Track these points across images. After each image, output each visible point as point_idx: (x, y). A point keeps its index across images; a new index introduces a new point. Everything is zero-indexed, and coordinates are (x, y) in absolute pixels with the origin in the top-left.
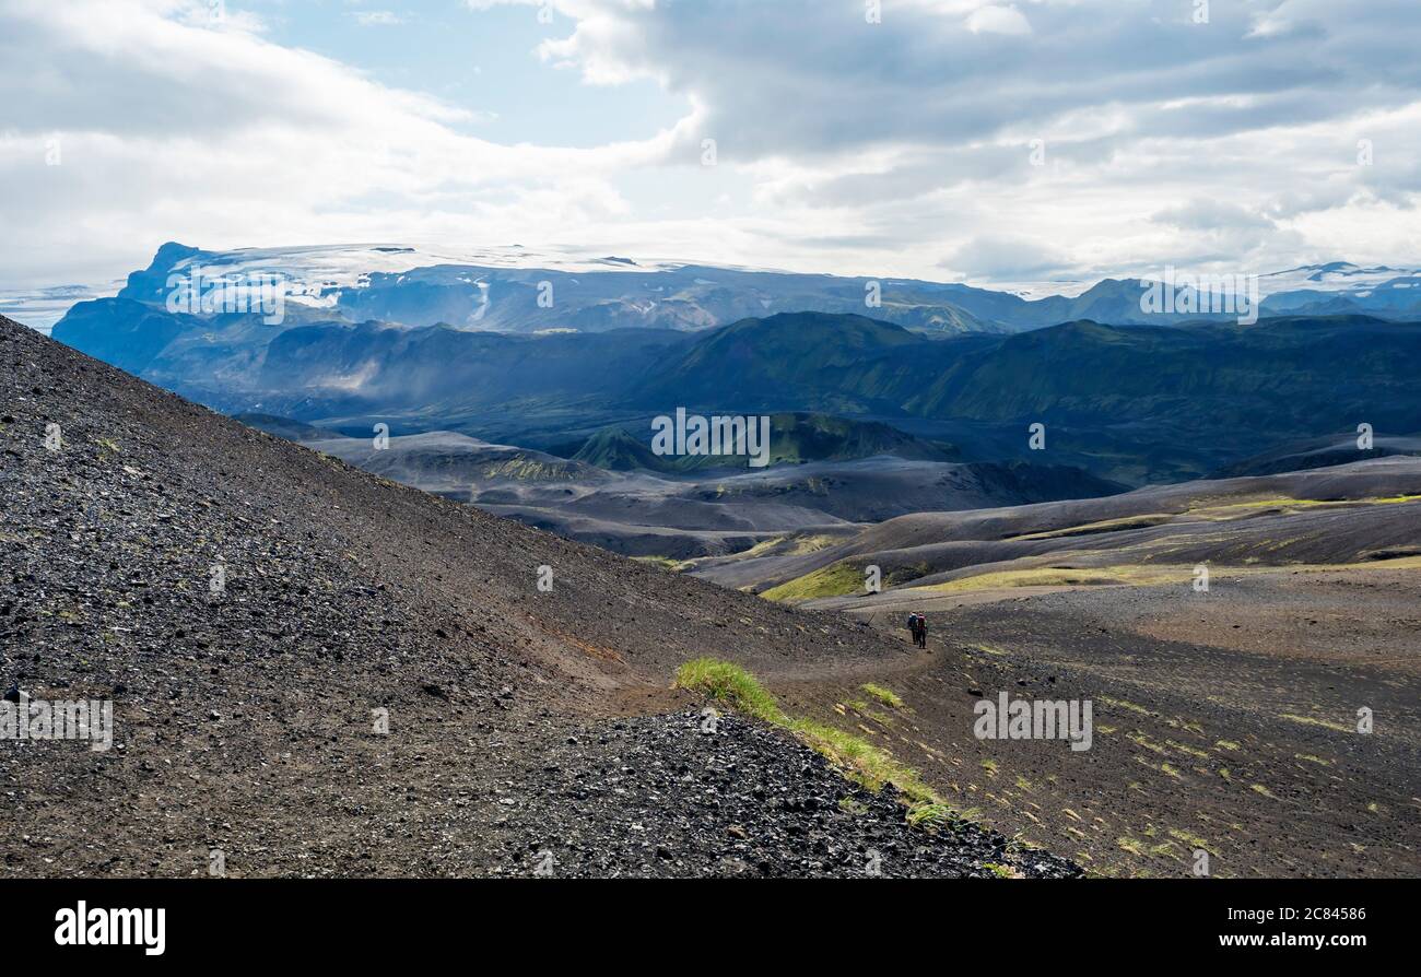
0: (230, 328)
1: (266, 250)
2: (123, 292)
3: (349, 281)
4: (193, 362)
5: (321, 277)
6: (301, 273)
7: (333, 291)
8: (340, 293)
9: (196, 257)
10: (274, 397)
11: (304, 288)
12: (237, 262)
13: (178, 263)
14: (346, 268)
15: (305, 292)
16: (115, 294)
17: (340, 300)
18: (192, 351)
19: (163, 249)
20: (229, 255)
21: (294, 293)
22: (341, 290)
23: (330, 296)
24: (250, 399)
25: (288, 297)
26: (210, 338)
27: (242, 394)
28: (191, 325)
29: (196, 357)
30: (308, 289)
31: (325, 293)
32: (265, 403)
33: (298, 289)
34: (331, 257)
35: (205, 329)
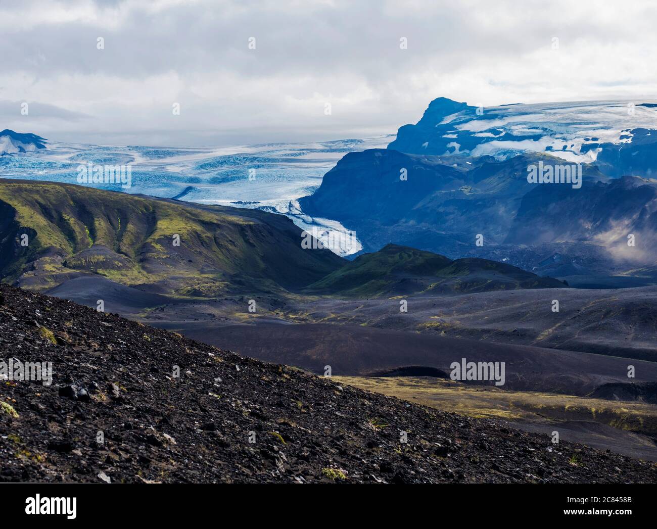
0: (487, 181)
1: (531, 106)
2: (391, 145)
3: (612, 136)
4: (448, 214)
5: (584, 133)
6: (562, 129)
7: (593, 147)
8: (601, 149)
9: (464, 111)
10: (522, 252)
11: (565, 143)
12: (502, 117)
13: (446, 118)
14: (609, 123)
15: (565, 147)
16: (385, 147)
17: (600, 156)
18: (447, 203)
19: (433, 104)
20: (495, 110)
21: (554, 148)
22: (601, 146)
23: (590, 153)
24: (498, 252)
25: (549, 153)
26: (467, 190)
27: (491, 247)
28: (451, 177)
29: (451, 209)
30: (569, 144)
31: (585, 149)
32: (512, 257)
33: (558, 144)
34: (595, 112)
35: (462, 181)
